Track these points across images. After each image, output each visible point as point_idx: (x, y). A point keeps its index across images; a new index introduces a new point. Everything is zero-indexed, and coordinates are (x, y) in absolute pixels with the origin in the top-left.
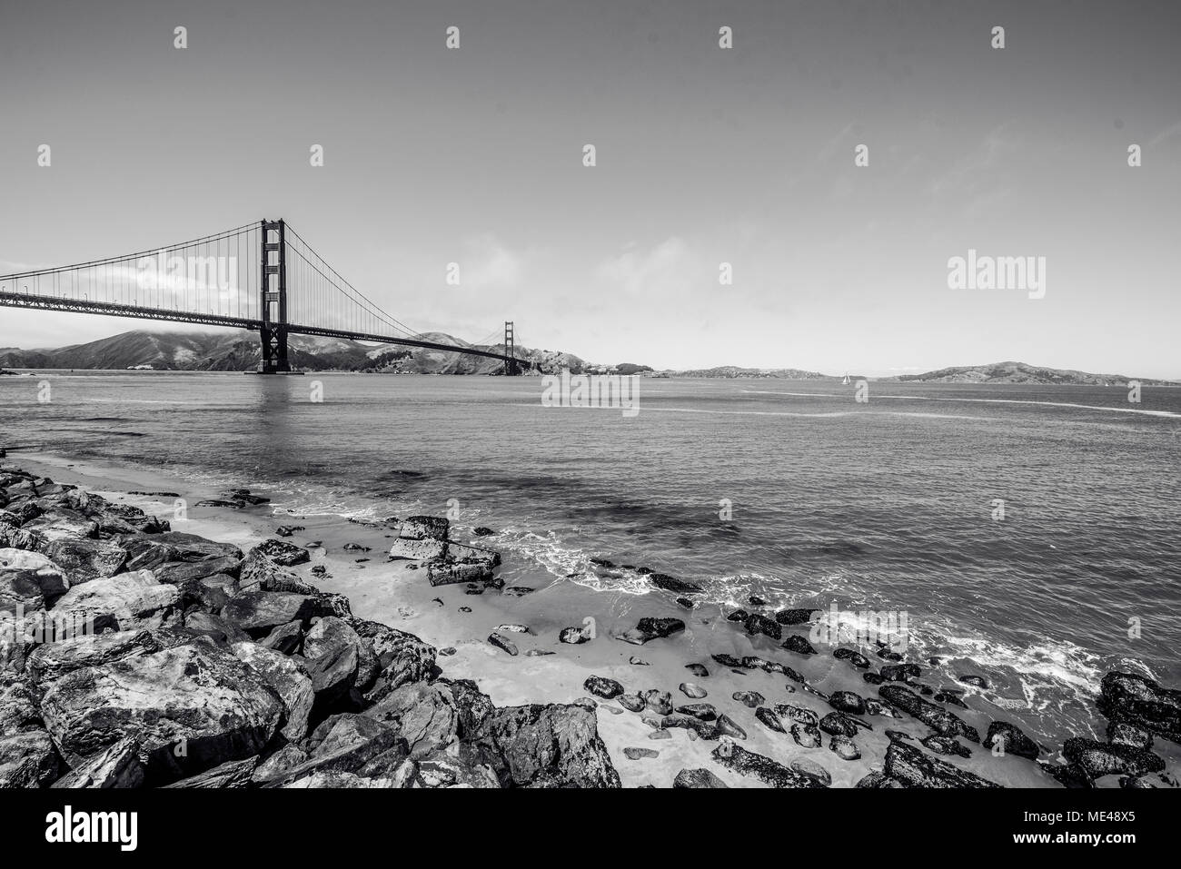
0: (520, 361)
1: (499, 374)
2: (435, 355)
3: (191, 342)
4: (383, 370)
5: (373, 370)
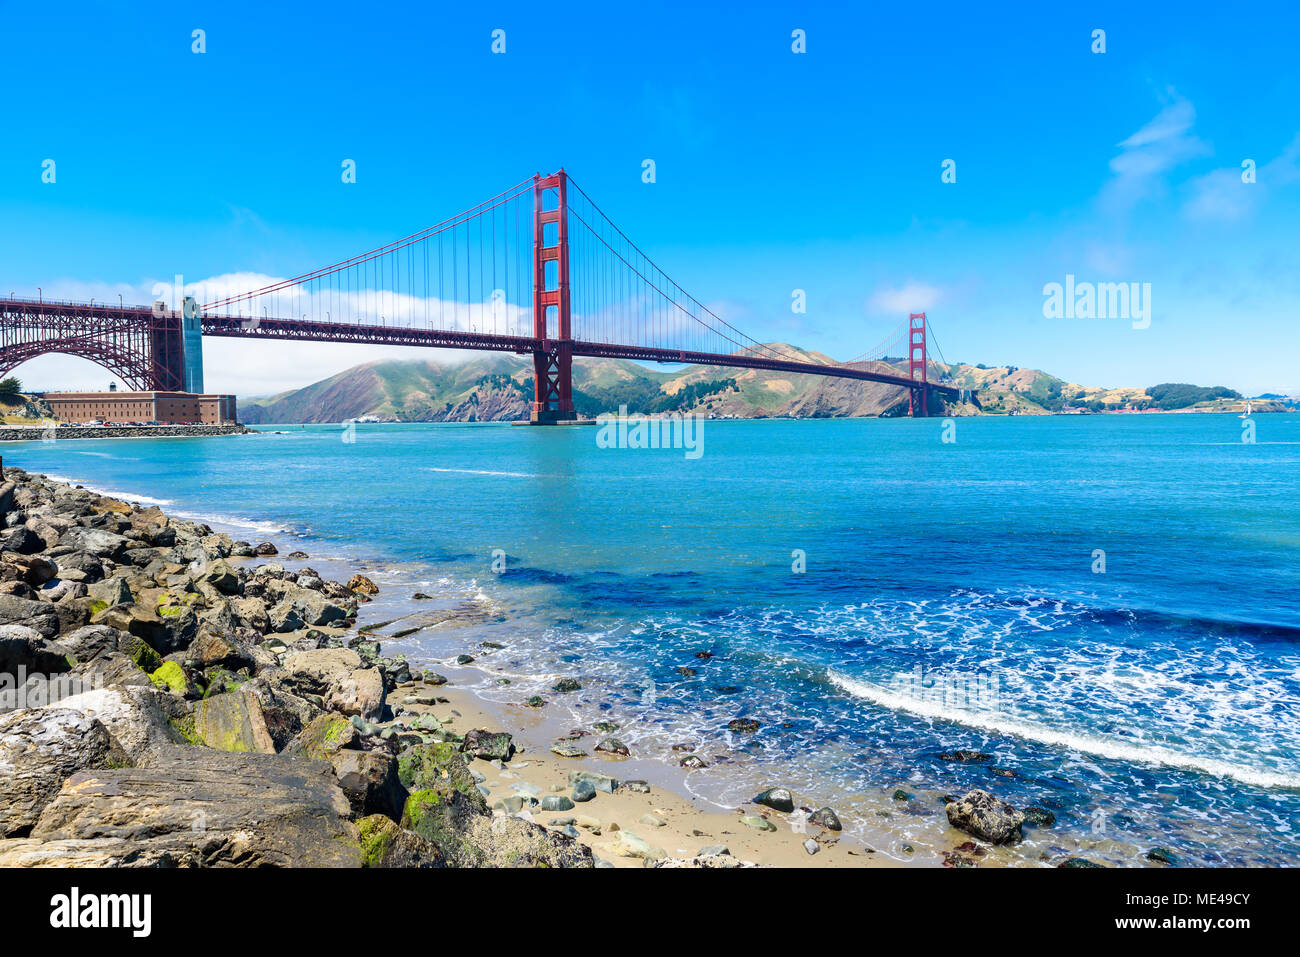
1: (902, 415)
3: (423, 380)
4: (691, 413)
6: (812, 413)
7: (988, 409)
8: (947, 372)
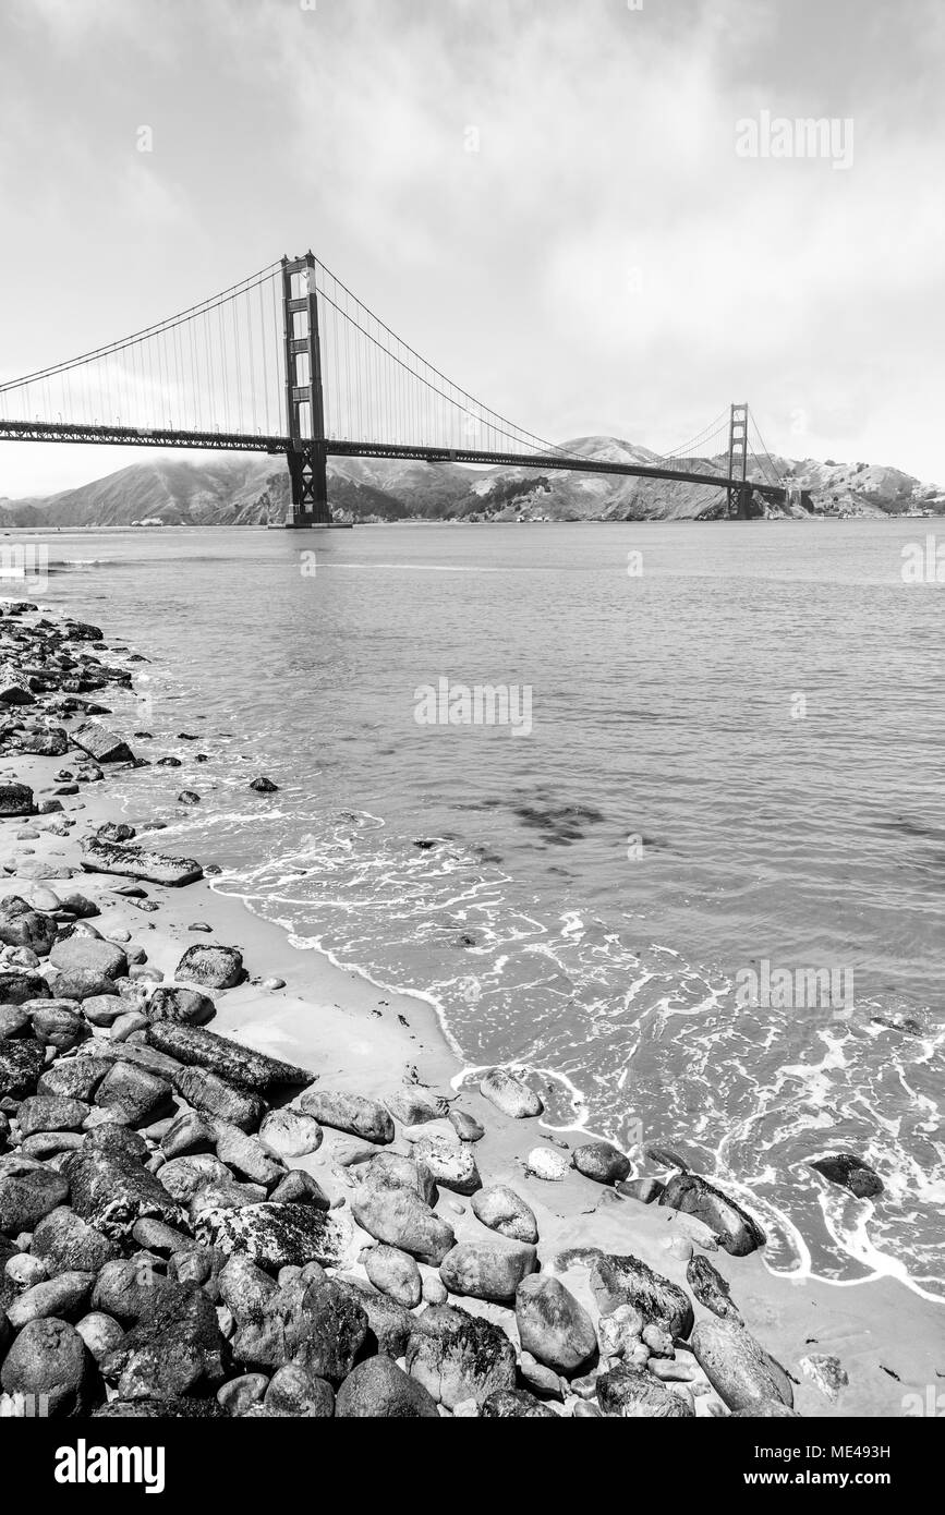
0: (762, 489)
1: (716, 518)
2: (590, 483)
3: (211, 478)
4: (498, 515)
5: (481, 516)
6: (625, 516)
7: (820, 511)
8: (792, 469)
